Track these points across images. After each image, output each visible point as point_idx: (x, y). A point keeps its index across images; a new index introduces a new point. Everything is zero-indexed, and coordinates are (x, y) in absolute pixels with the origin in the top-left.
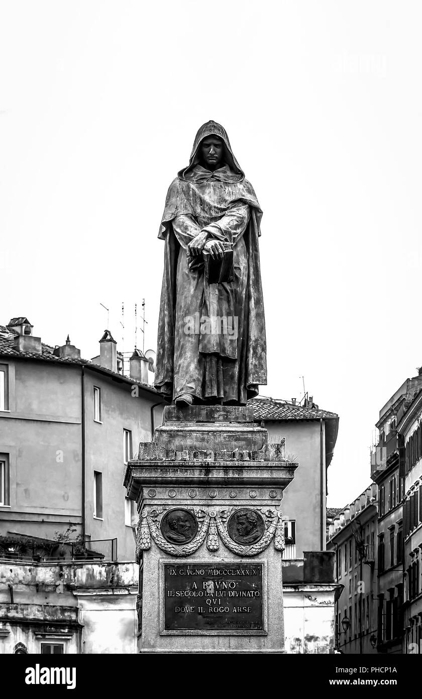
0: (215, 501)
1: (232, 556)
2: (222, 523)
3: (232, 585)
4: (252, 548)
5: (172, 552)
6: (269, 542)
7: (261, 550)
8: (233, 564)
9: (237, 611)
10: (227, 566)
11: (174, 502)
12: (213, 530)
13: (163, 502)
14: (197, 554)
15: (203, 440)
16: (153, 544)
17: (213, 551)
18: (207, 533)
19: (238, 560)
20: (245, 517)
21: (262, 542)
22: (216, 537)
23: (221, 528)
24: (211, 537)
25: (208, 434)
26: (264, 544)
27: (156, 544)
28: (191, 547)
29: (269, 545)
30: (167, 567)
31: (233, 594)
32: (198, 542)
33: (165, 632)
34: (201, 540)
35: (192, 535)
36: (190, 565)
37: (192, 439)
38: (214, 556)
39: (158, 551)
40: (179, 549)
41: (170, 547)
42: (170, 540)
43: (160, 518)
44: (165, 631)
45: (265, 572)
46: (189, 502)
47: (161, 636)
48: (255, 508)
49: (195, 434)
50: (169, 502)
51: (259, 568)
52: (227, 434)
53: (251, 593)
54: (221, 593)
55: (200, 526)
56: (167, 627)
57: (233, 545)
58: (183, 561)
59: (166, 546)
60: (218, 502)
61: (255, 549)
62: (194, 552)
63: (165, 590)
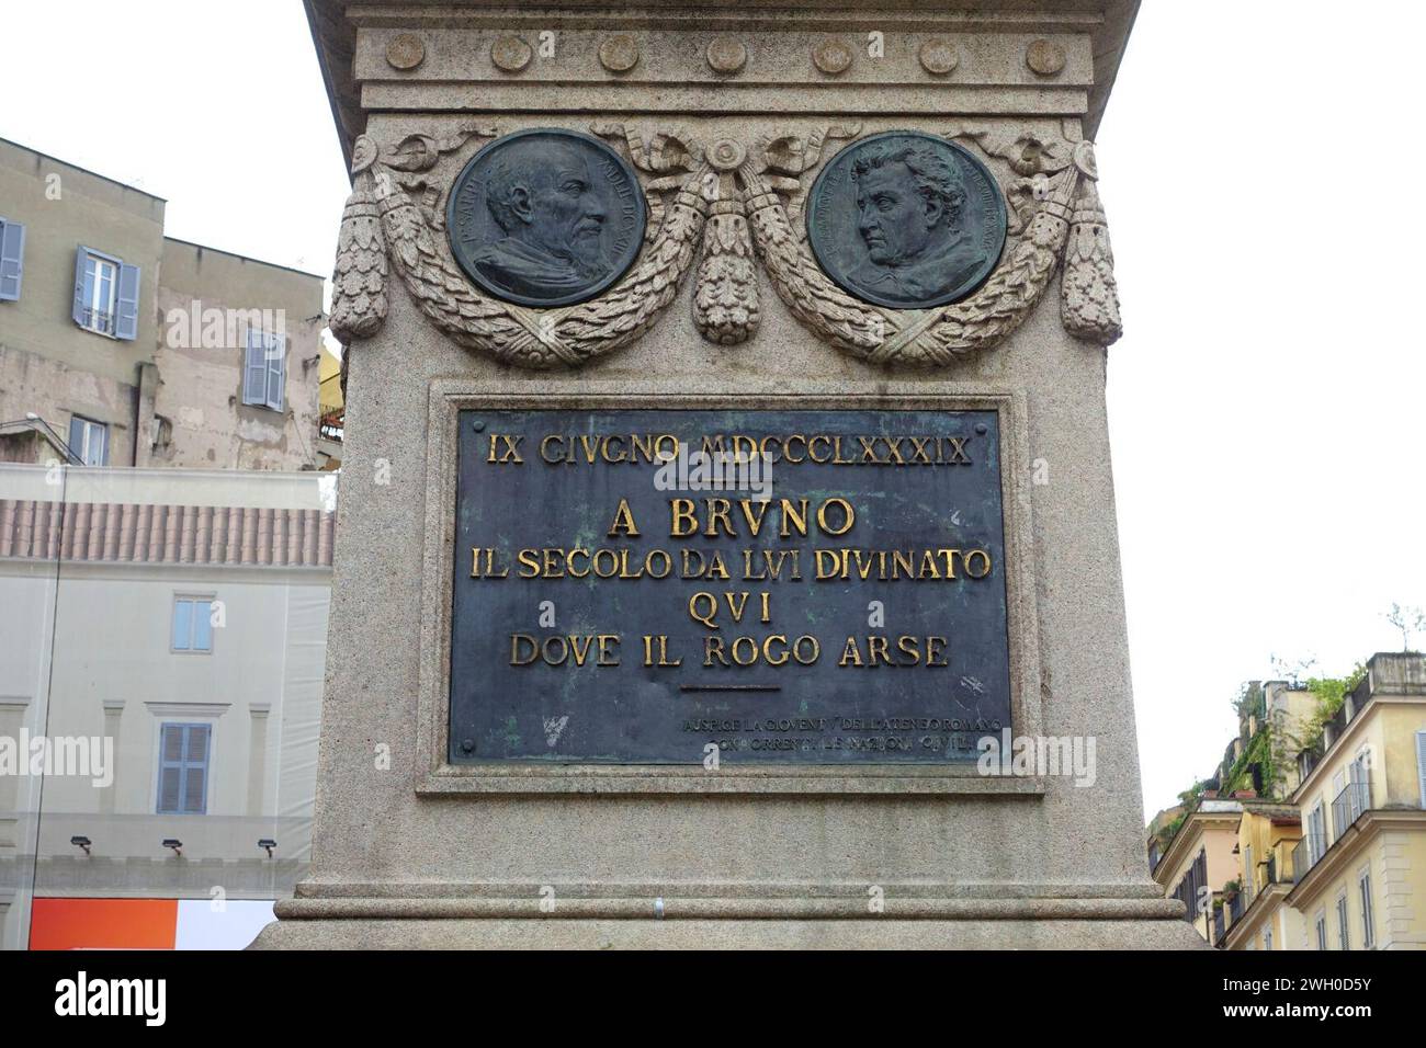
0: (742, 94)
1: (836, 364)
2: (774, 198)
3: (836, 512)
4: (944, 318)
5: (500, 338)
6: (1031, 290)
7: (993, 329)
8: (842, 408)
9: (865, 655)
10: (806, 409)
11: (523, 99)
12: (727, 232)
13: (463, 99)
14: (637, 359)
16: (403, 306)
17: (728, 338)
18: (697, 244)
19: (865, 386)
20: (901, 166)
21: (999, 291)
22: (743, 268)
23: (773, 223)
24: (716, 266)
26: (1007, 303)
27: (419, 302)
28: (612, 312)
29: (1033, 307)
31: (841, 563)
32: (647, 288)
33: (446, 778)
34: (659, 283)
35: (615, 258)
36: (601, 409)
38: (735, 365)
39: (424, 338)
40: (544, 328)
41: (487, 315)
42: (498, 281)
43: (444, 177)
44: (445, 769)
45: (1015, 438)
46: (596, 100)
47: (423, 797)
48: (953, 129)
50: (497, 99)
51: (983, 418)
53: (942, 562)
54: (775, 557)
55: (657, 213)
56: (462, 746)
57: (835, 305)
58: (565, 388)
59: (468, 310)
60: (753, 100)
61: (961, 323)
62: (626, 342)
63: (457, 541)
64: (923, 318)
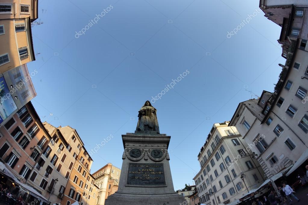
0: (147, 147)
1: (153, 161)
2: (149, 152)
3: (153, 170)
8: (153, 164)
10: (151, 164)
11: (134, 147)
12: (146, 154)
13: (131, 147)
14: (141, 161)
16: (126, 157)
17: (146, 160)
18: (144, 155)
20: (156, 151)
21: (162, 157)
22: (147, 156)
23: (149, 154)
24: (145, 156)
27: (127, 157)
28: (139, 158)
29: (164, 158)
30: (130, 164)
31: (153, 173)
33: (127, 185)
36: (138, 164)
38: (146, 162)
39: (128, 159)
40: (135, 159)
41: (132, 158)
42: (132, 156)
43: (130, 151)
45: (164, 166)
46: (139, 147)
47: (125, 186)
48: (159, 149)
50: (133, 147)
51: (162, 165)
53: (160, 173)
54: (149, 173)
56: (128, 183)
57: (153, 158)
58: (136, 162)
59: (130, 158)
61: (161, 159)
62: (140, 160)
63: (129, 171)
64: (158, 159)
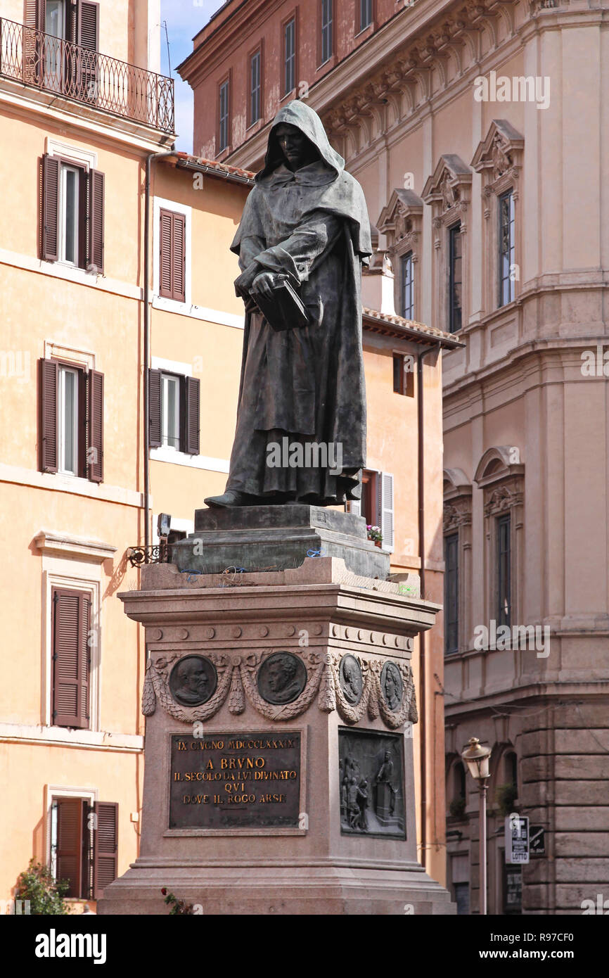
0: (241, 643)
1: (262, 720)
2: (247, 674)
3: (260, 761)
4: (286, 708)
5: (180, 717)
6: (309, 699)
7: (298, 711)
8: (262, 733)
9: (265, 800)
10: (254, 733)
11: (187, 646)
12: (235, 684)
13: (173, 647)
14: (215, 720)
15: (235, 556)
16: (159, 706)
17: (237, 714)
18: (228, 688)
19: (269, 727)
22: (239, 695)
23: (246, 682)
24: (232, 694)
25: (242, 546)
26: (302, 703)
27: (162, 706)
29: (310, 704)
30: (175, 738)
31: (261, 776)
32: (215, 701)
33: (169, 832)
34: (218, 700)
35: (209, 691)
37: (220, 555)
38: (239, 721)
39: (164, 716)
40: (189, 713)
41: (178, 710)
43: (170, 668)
44: (169, 830)
45: (304, 741)
46: (205, 645)
47: (165, 837)
49: (225, 548)
50: (181, 646)
51: (298, 736)
52: (267, 546)
53: (284, 774)
54: (246, 774)
55: (219, 678)
56: (172, 825)
59: (173, 709)
60: (245, 644)
62: (211, 716)
63: (172, 771)
64: (281, 708)
